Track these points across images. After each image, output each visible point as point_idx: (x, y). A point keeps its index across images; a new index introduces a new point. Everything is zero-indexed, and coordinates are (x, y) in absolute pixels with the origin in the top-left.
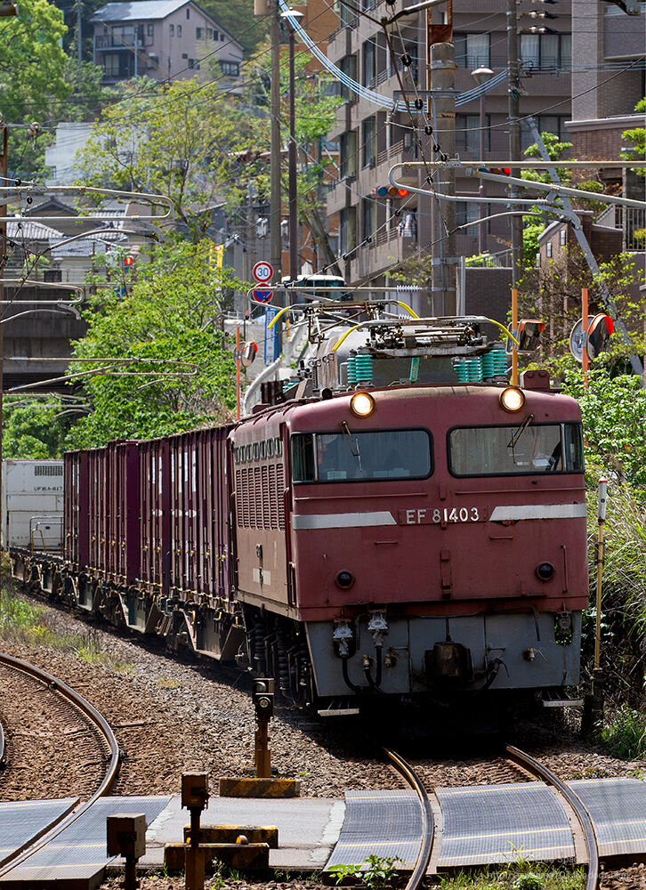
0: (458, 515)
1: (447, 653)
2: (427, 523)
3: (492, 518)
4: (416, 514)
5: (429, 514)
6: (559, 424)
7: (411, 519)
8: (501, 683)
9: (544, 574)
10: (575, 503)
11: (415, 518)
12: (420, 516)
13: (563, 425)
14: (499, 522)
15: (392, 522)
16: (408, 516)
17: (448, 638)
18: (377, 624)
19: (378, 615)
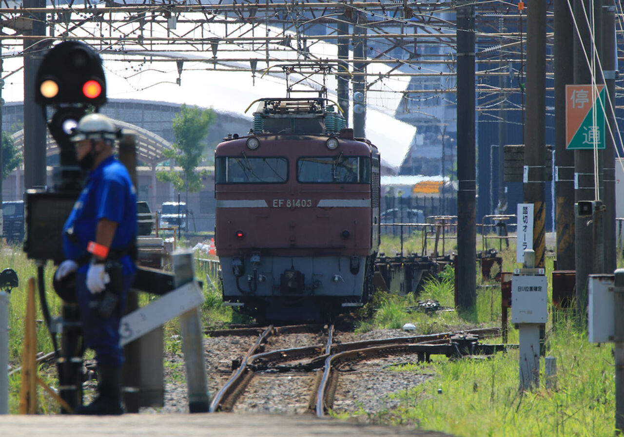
0: (301, 204)
1: (291, 275)
2: (284, 207)
3: (318, 205)
4: (278, 202)
5: (285, 203)
6: (357, 157)
7: (275, 205)
8: (319, 292)
9: (345, 236)
10: (363, 199)
11: (278, 204)
12: (280, 203)
13: (359, 158)
14: (323, 208)
15: (266, 205)
16: (274, 203)
17: (293, 267)
18: (256, 259)
19: (256, 254)
